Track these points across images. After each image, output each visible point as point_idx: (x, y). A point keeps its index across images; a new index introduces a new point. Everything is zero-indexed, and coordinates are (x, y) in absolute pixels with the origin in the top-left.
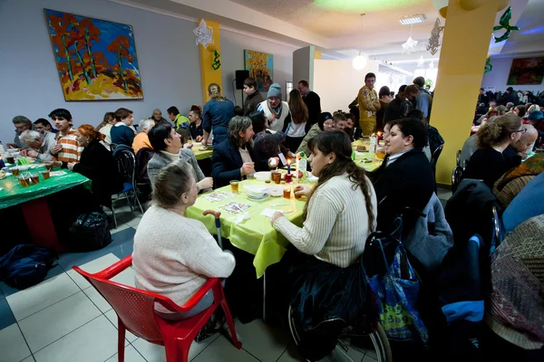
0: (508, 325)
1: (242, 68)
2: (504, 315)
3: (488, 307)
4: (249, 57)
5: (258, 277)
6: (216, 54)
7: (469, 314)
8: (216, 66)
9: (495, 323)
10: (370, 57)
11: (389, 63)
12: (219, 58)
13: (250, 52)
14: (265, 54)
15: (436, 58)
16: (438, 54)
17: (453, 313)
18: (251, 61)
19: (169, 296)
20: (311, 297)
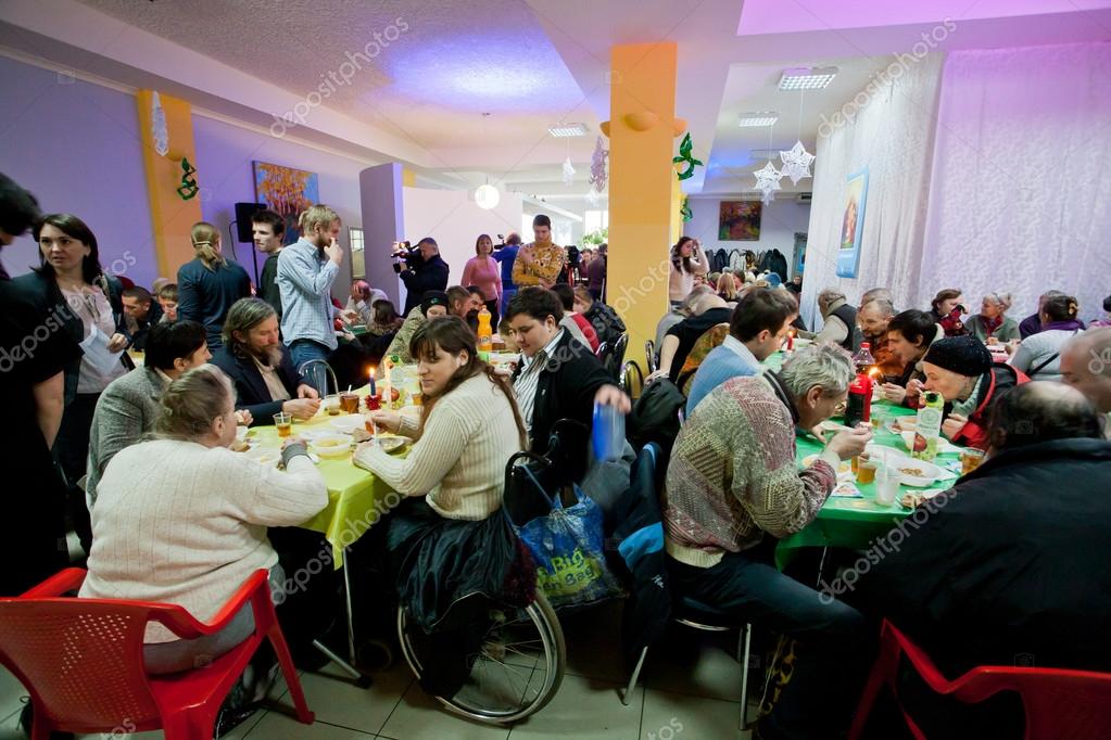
0: (689, 544)
1: (248, 199)
2: (683, 531)
3: (666, 530)
4: (263, 175)
5: (336, 568)
6: (186, 166)
7: (647, 544)
8: (187, 192)
9: (676, 547)
10: (508, 185)
11: (539, 197)
12: (194, 176)
13: (268, 167)
14: (300, 173)
15: (605, 194)
16: (607, 188)
17: (629, 550)
18: (269, 184)
19: (179, 602)
20: (431, 576)
